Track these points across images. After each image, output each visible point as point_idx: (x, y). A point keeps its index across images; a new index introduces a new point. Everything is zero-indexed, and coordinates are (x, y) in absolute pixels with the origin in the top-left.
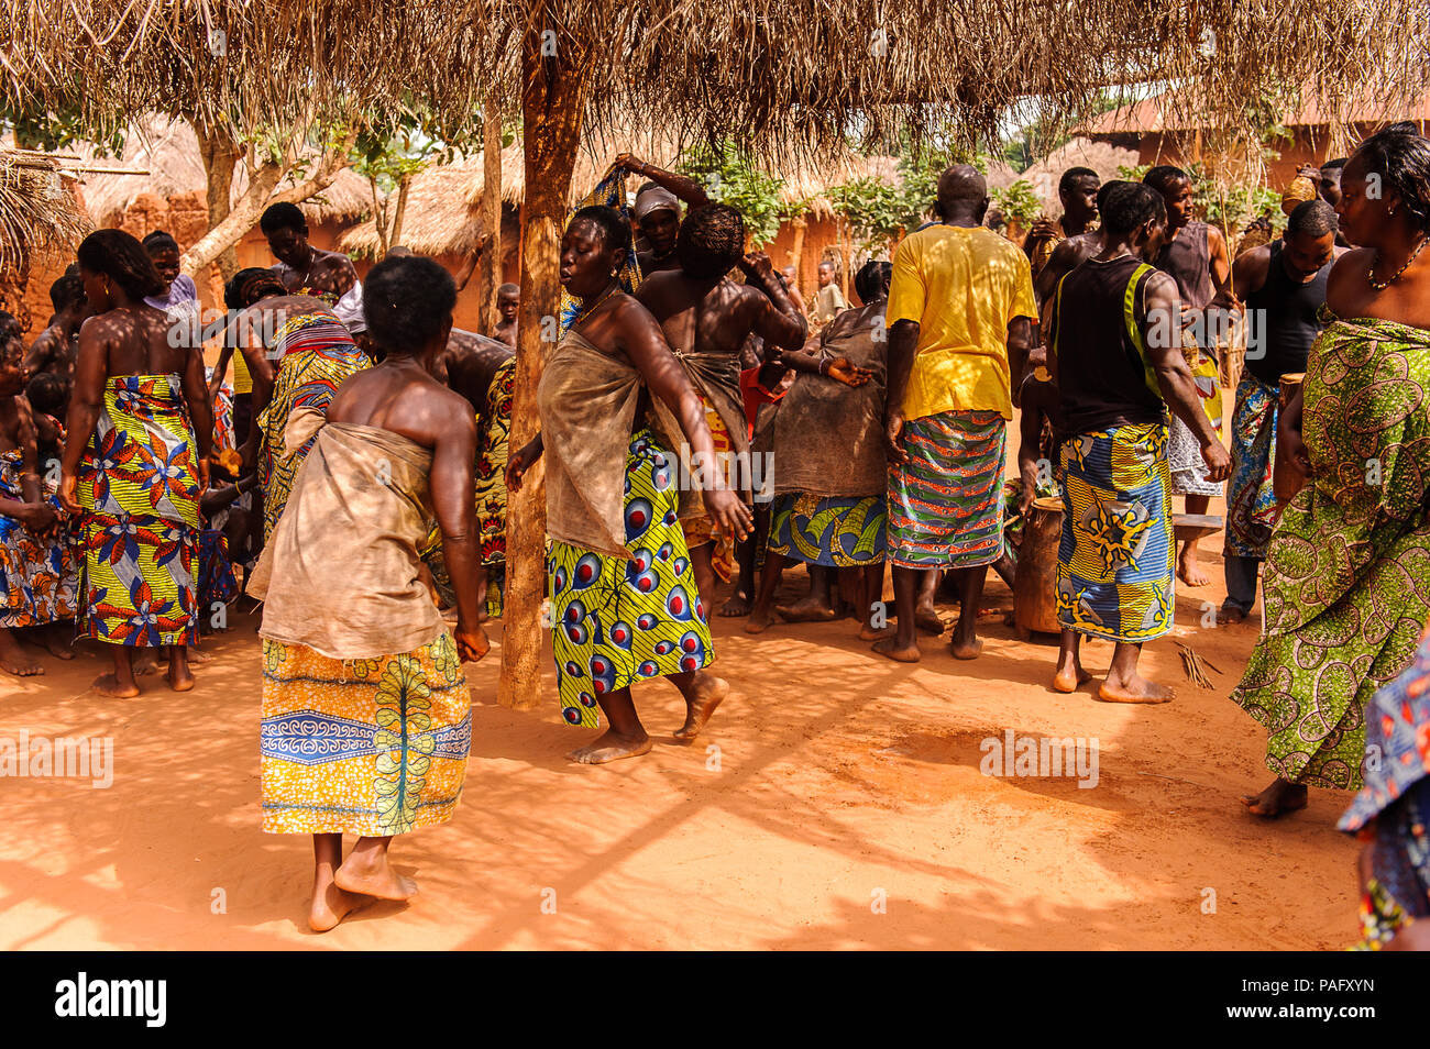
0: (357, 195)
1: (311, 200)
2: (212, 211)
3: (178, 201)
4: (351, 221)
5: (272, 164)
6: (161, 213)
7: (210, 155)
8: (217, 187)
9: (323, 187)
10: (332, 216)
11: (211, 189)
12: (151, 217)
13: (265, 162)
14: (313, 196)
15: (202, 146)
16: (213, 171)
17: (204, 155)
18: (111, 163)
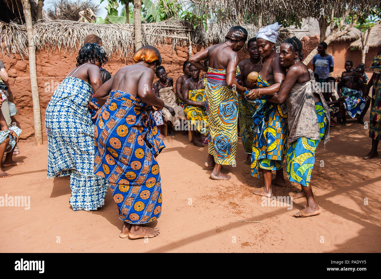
0: (355, 34)
1: (345, 35)
2: (321, 39)
3: (312, 38)
4: (353, 40)
5: (336, 27)
6: (308, 41)
7: (321, 26)
8: (323, 34)
9: (349, 31)
10: (349, 39)
11: (321, 34)
12: (306, 42)
13: (335, 27)
14: (346, 34)
15: (319, 24)
16: (322, 30)
17: (320, 26)
18: (298, 29)
